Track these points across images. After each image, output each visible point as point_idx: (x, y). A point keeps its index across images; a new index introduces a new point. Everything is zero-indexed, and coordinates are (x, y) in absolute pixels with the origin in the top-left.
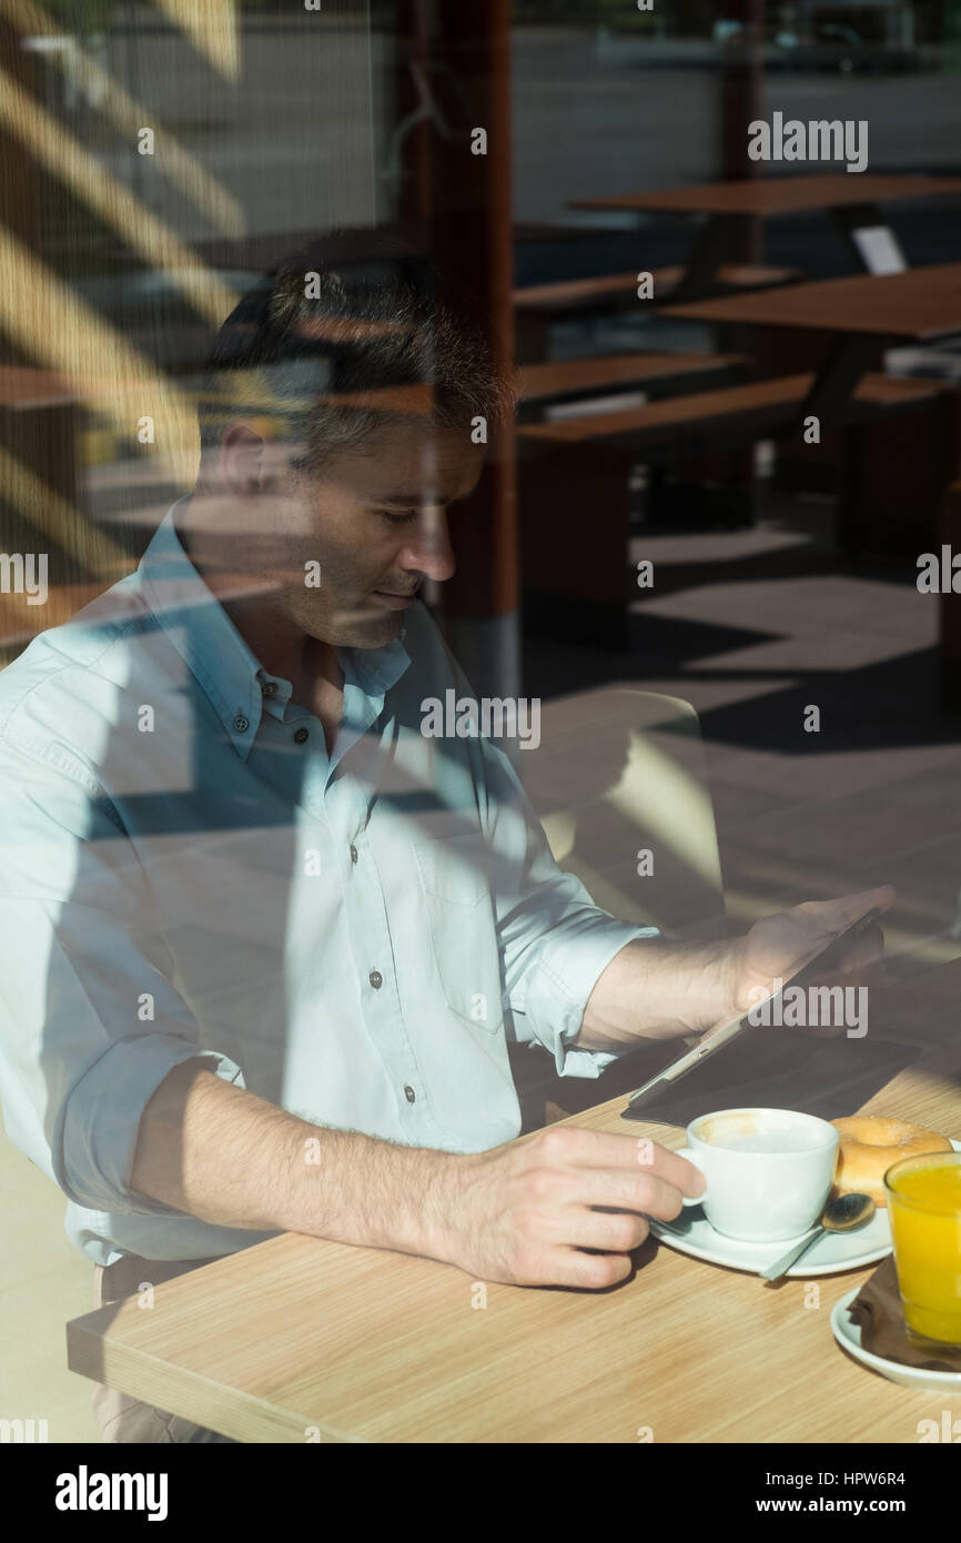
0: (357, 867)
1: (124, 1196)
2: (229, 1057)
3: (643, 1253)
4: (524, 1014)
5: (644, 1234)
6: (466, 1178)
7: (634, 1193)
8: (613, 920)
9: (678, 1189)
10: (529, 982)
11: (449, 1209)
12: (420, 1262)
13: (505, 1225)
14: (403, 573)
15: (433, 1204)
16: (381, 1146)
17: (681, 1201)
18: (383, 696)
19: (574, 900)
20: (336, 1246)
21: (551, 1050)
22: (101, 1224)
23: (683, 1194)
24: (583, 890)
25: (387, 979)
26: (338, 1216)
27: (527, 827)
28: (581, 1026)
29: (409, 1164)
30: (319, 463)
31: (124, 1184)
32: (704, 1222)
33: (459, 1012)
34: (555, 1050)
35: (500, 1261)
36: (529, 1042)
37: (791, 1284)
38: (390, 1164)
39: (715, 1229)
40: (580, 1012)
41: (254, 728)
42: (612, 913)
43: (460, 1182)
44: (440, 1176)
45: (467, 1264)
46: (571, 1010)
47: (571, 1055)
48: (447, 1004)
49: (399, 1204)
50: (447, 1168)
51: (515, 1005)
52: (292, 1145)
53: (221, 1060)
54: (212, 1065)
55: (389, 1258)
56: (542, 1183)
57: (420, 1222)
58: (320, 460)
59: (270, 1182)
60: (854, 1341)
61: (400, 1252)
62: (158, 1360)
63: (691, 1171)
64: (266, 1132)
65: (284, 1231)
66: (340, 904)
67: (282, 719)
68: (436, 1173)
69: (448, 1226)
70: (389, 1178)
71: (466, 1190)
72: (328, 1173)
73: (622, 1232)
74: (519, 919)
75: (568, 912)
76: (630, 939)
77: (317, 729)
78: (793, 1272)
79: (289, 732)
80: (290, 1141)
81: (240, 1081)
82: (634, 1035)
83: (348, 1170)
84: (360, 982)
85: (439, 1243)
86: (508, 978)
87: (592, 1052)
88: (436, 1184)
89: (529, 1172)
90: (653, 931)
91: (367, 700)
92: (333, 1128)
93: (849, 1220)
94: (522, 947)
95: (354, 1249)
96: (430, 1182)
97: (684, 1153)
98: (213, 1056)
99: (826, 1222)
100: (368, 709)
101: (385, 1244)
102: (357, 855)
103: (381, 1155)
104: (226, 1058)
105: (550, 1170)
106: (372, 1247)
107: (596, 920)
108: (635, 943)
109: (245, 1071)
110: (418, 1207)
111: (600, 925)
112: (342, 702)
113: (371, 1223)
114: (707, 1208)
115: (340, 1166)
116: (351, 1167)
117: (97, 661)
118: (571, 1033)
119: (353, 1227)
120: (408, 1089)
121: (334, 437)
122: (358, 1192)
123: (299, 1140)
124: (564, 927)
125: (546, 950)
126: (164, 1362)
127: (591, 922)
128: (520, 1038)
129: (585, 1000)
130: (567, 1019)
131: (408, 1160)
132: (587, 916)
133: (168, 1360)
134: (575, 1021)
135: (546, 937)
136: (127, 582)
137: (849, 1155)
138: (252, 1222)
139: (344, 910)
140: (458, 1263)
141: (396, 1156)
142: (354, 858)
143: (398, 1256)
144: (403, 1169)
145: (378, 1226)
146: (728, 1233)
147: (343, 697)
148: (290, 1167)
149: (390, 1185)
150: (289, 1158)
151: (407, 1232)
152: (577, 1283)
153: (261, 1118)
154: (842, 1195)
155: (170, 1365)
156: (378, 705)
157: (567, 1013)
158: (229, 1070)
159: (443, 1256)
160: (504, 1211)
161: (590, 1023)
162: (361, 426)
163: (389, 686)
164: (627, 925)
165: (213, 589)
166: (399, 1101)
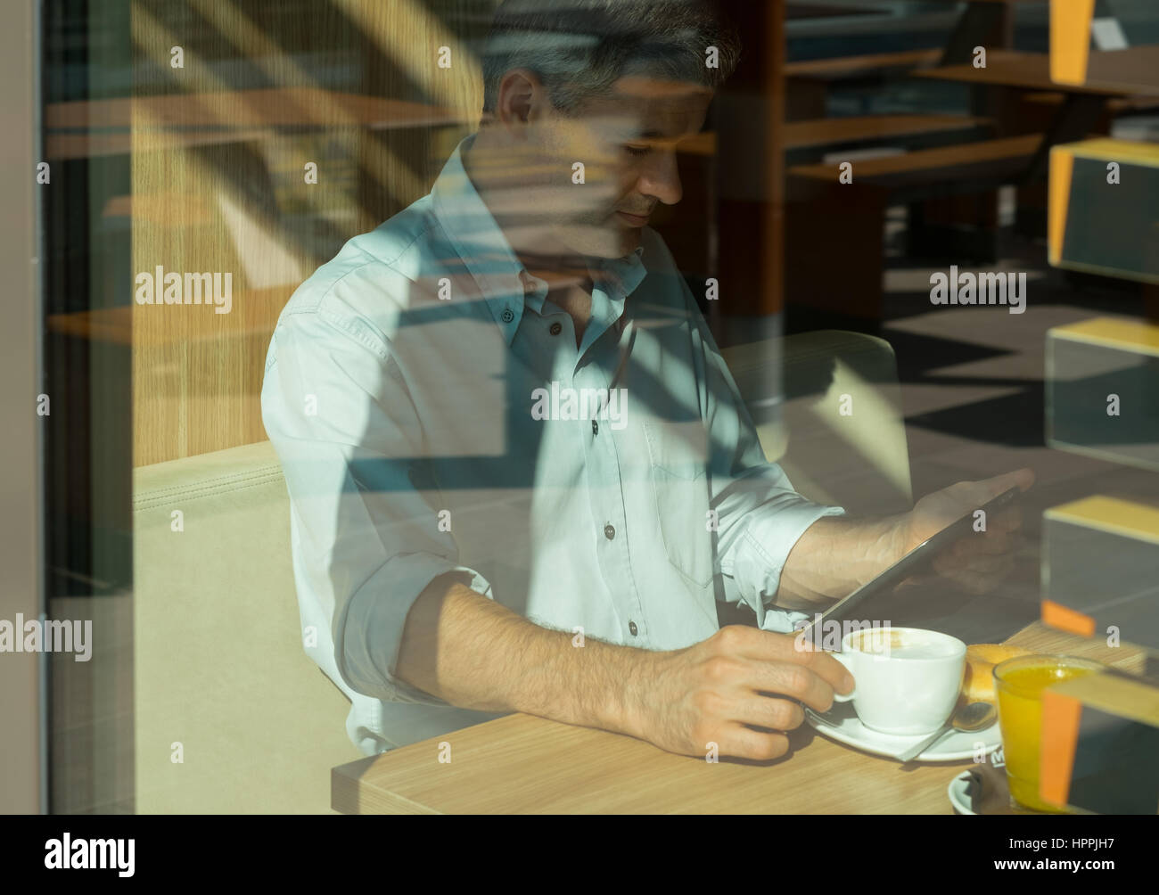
0: (597, 439)
1: (390, 683)
2: (481, 574)
3: (801, 735)
4: (732, 577)
5: (800, 719)
6: (659, 667)
7: (790, 681)
8: (806, 502)
9: (831, 685)
10: (737, 550)
11: (645, 692)
12: (623, 738)
13: (687, 704)
14: (641, 197)
15: (632, 689)
16: (595, 643)
17: (833, 697)
18: (623, 300)
19: (778, 485)
20: (554, 725)
21: (753, 608)
22: (375, 722)
23: (835, 691)
24: (785, 476)
25: (620, 532)
26: (558, 697)
27: (740, 422)
28: (779, 587)
29: (617, 656)
30: (577, 105)
31: (390, 671)
32: (855, 720)
33: (675, 564)
34: (757, 607)
35: (682, 734)
36: (737, 602)
37: (922, 769)
38: (601, 656)
39: (864, 724)
40: (778, 575)
41: (518, 319)
42: (807, 497)
43: (654, 670)
44: (639, 666)
45: (658, 739)
46: (770, 573)
47: (770, 613)
48: (667, 557)
49: (606, 688)
50: (646, 661)
51: (726, 570)
52: (524, 642)
53: (475, 576)
54: (466, 579)
55: (597, 734)
56: (719, 669)
57: (622, 705)
58: (576, 102)
59: (504, 670)
60: (967, 807)
61: (606, 730)
62: (403, 799)
63: (842, 671)
64: (505, 630)
65: (516, 712)
66: (582, 467)
67: (539, 311)
68: (637, 664)
69: (643, 706)
70: (600, 668)
71: (659, 677)
72: (552, 663)
73: (780, 713)
74: (731, 497)
75: (771, 494)
76: (819, 516)
77: (569, 326)
78: (924, 757)
79: (545, 325)
80: (523, 638)
81: (489, 594)
82: (820, 595)
83: (567, 660)
84: (596, 533)
85: (635, 720)
86: (720, 546)
87: (788, 611)
88: (635, 673)
89: (708, 660)
90: (840, 510)
91: (610, 303)
92: (559, 630)
93: (974, 723)
94: (732, 521)
95: (570, 727)
96: (631, 670)
97: (838, 657)
98: (467, 572)
99: (955, 723)
100: (611, 311)
101: (593, 722)
102: (597, 429)
103: (594, 650)
104: (479, 576)
105: (724, 658)
106: (585, 727)
107: (793, 501)
108: (824, 519)
109: (493, 585)
110: (620, 693)
111: (797, 505)
112: (590, 306)
113: (583, 703)
114: (857, 705)
115: (561, 656)
116: (570, 658)
117: (396, 260)
118: (770, 593)
119: (568, 708)
120: (632, 624)
121: (587, 84)
122: (575, 678)
123: (531, 635)
124: (768, 506)
125: (752, 524)
126: (407, 800)
127: (789, 503)
128: (729, 598)
129: (782, 565)
130: (766, 580)
131: (616, 652)
132: (788, 498)
133: (410, 798)
134: (773, 581)
135: (752, 514)
136: (423, 201)
137: (976, 670)
138: (489, 703)
139: (585, 474)
140: (651, 739)
141: (606, 651)
142: (595, 431)
143: (603, 733)
144: (611, 660)
145: (588, 706)
146: (874, 727)
147: (591, 300)
148: (522, 656)
149: (600, 673)
150: (521, 650)
151: (611, 711)
152: (743, 754)
153: (501, 619)
154: (970, 703)
155: (412, 802)
156: (619, 308)
157: (767, 575)
158: (480, 584)
159: (639, 732)
160: (686, 693)
161: (785, 585)
162: (609, 75)
163: (628, 293)
164: (818, 505)
165: (486, 202)
166: (624, 632)
